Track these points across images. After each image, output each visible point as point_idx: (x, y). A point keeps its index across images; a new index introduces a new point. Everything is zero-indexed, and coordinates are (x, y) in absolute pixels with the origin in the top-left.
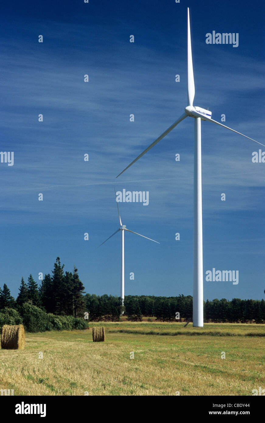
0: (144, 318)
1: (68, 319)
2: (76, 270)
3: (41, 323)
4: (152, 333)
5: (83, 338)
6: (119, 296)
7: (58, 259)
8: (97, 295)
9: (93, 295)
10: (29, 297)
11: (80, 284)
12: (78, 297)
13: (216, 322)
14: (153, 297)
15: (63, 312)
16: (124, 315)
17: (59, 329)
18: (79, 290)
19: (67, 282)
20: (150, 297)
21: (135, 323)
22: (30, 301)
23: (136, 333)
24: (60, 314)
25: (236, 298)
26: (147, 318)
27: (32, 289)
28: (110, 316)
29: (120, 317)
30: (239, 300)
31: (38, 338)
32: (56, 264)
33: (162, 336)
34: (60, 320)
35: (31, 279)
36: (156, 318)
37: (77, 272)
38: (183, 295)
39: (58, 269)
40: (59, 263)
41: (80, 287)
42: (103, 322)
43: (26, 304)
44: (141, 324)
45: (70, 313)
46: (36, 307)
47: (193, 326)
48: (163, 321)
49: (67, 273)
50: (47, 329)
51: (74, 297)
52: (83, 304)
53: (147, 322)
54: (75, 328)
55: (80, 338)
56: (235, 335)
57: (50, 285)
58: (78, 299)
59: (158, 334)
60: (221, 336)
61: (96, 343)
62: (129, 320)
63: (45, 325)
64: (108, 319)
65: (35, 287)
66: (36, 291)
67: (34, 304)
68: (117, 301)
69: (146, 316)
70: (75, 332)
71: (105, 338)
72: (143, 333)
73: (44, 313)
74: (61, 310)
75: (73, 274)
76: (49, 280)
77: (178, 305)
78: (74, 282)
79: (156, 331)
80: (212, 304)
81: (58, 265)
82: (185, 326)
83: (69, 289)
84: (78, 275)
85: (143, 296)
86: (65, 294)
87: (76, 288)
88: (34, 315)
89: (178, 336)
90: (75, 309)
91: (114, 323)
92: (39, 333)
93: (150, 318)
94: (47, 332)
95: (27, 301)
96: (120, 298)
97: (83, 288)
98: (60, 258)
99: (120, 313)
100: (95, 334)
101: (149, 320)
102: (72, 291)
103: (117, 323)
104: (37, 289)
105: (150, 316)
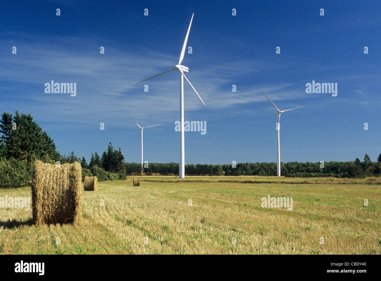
0: (153, 174)
1: (116, 175)
2: (120, 149)
3: (103, 177)
4: (162, 181)
5: (126, 184)
6: (140, 163)
7: (110, 143)
8: (129, 163)
9: (127, 163)
10: (96, 163)
11: (122, 156)
12: (121, 163)
13: (189, 175)
14: (157, 164)
15: (113, 171)
16: (143, 173)
17: (111, 180)
18: (121, 159)
19: (115, 155)
20: (156, 164)
21: (149, 176)
22: (97, 165)
23: (154, 181)
24: (112, 172)
25: (199, 164)
26: (155, 174)
27: (97, 159)
28: (136, 173)
29: (141, 174)
30: (200, 165)
31: (102, 184)
32: (109, 146)
33: (169, 183)
34: (112, 175)
35: (96, 154)
36: (159, 174)
37: (121, 150)
38: (172, 162)
39: (110, 149)
40: (111, 145)
41: (122, 158)
42: (133, 176)
43: (94, 167)
44: (152, 177)
45: (117, 171)
46: (100, 168)
47: (180, 178)
48: (163, 175)
49: (115, 151)
50: (106, 180)
51: (119, 163)
52: (124, 167)
53: (155, 176)
54: (120, 179)
55: (124, 184)
56: (212, 182)
57: (106, 157)
58: (121, 164)
59: (166, 182)
60: (203, 182)
61: (135, 187)
62: (146, 175)
63: (105, 178)
64: (135, 175)
65: (99, 158)
66: (99, 160)
67: (99, 167)
68: (139, 166)
69: (154, 173)
70: (120, 181)
71: (140, 184)
72: (157, 182)
73: (104, 172)
74: (112, 170)
75: (118, 151)
76: (106, 154)
77: (170, 167)
78: (119, 155)
79: (164, 180)
80: (188, 167)
81: (110, 146)
82: (175, 178)
83: (116, 159)
84: (121, 151)
85: (152, 163)
86: (114, 162)
87: (120, 158)
88: (98, 172)
89: (178, 183)
90: (119, 169)
91: (138, 176)
92: (102, 182)
93: (157, 174)
94: (106, 181)
95: (95, 165)
96: (141, 164)
97: (123, 158)
98: (111, 143)
99: (141, 172)
100: (134, 182)
101: (156, 175)
102: (118, 160)
103: (140, 176)
104: (99, 159)
105: (156, 173)
